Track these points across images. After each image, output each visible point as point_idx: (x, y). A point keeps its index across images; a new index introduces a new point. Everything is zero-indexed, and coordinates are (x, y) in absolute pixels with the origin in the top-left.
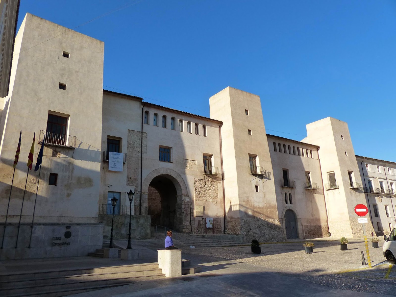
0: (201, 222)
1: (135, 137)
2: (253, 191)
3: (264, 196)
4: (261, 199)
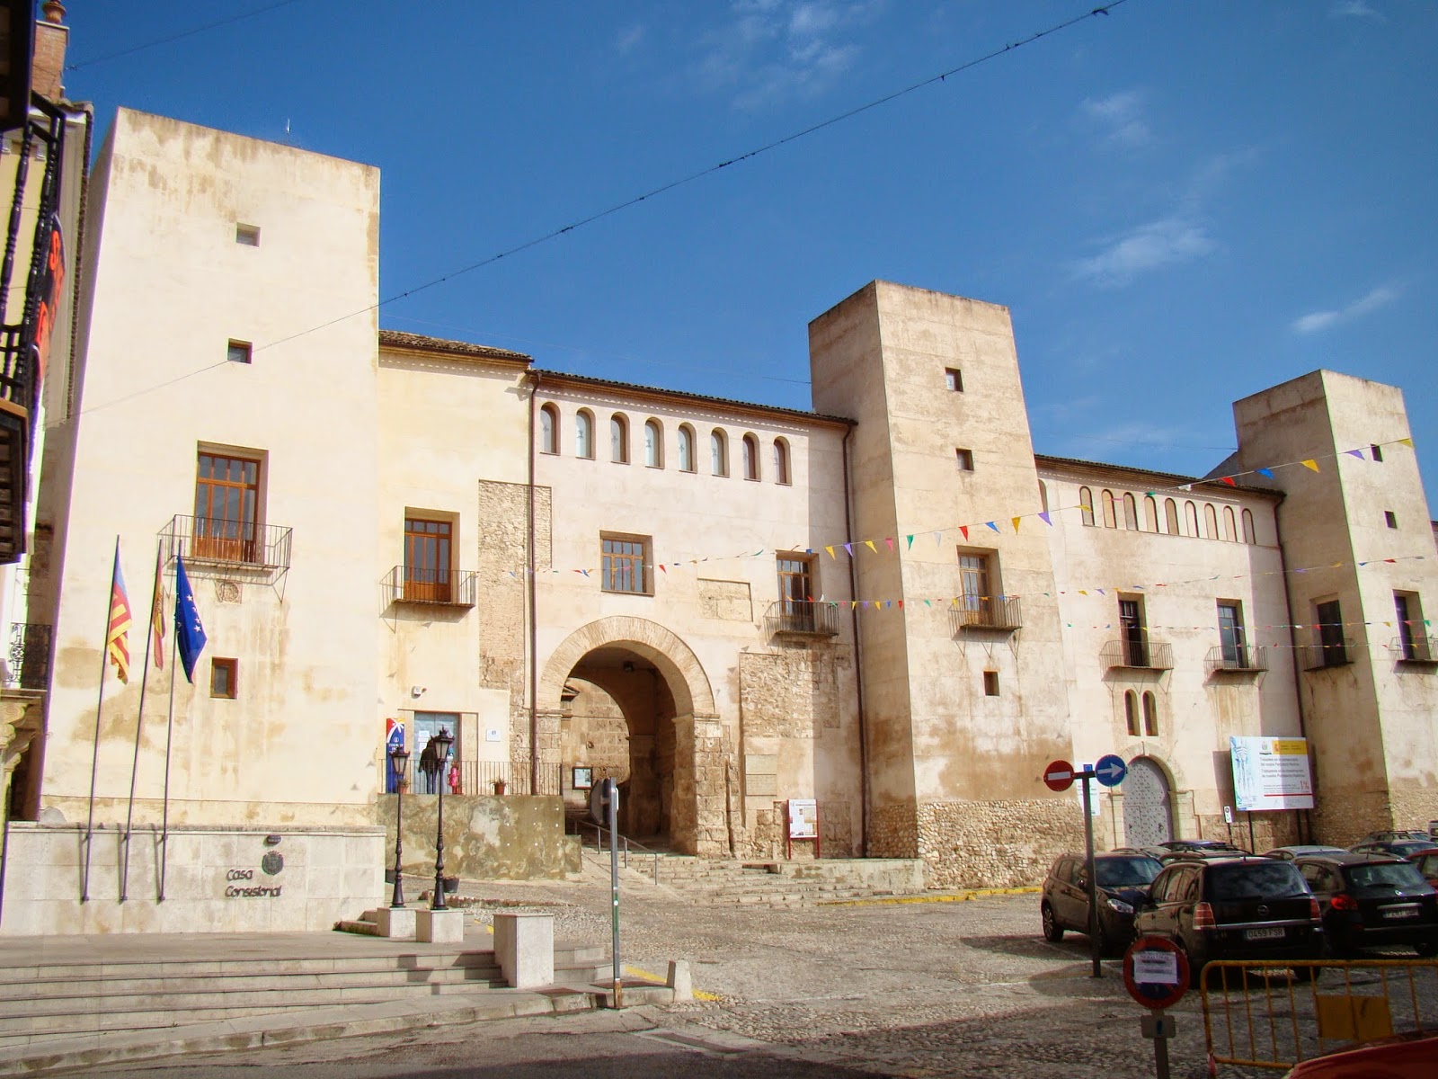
0: (770, 817)
1: (507, 504)
2: (971, 694)
3: (1021, 711)
4: (1007, 725)
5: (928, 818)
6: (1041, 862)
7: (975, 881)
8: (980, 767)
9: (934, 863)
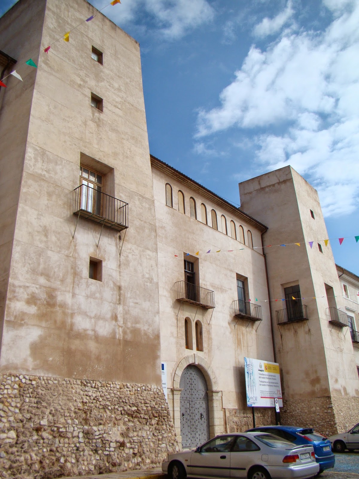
2: (76, 274)
3: (120, 300)
4: (106, 309)
5: (10, 391)
6: (128, 445)
7: (56, 468)
8: (76, 344)
9: (7, 447)
